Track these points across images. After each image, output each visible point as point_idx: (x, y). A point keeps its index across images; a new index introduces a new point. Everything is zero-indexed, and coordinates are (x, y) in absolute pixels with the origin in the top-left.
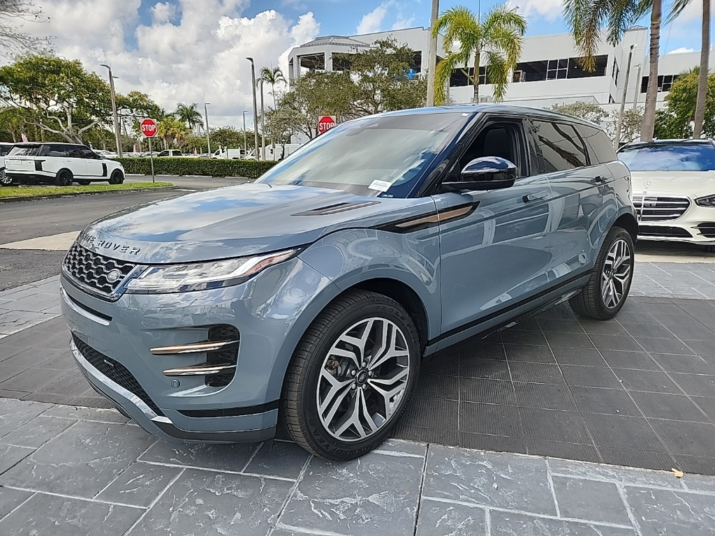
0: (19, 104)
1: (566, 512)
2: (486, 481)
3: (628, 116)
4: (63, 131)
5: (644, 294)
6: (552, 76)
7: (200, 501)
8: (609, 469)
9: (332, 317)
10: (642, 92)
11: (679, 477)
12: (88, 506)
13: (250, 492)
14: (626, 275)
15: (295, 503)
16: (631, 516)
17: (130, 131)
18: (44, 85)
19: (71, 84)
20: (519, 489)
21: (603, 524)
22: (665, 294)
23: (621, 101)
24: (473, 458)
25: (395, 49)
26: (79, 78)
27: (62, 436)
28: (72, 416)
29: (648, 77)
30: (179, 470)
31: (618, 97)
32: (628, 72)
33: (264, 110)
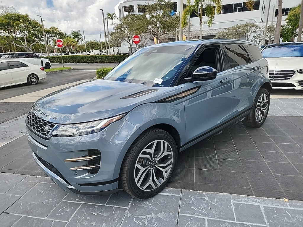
0: (4, 35)
1: (239, 219)
2: (206, 206)
3: (269, 28)
4: (23, 46)
5: (274, 115)
6: (235, 11)
7: (89, 218)
8: (257, 198)
9: (139, 142)
10: (276, 16)
11: (286, 202)
12: (44, 222)
13: (109, 213)
14: (266, 108)
15: (127, 218)
16: (266, 220)
17: (52, 44)
18: (13, 26)
19: (25, 24)
20: (220, 209)
21: (254, 224)
22: (283, 114)
23: (266, 21)
24: (201, 195)
25: (165, 2)
26: (28, 22)
27: (31, 190)
28: (35, 181)
29: (278, 9)
30: (80, 204)
31: (265, 20)
32: (269, 8)
33: (109, 32)
